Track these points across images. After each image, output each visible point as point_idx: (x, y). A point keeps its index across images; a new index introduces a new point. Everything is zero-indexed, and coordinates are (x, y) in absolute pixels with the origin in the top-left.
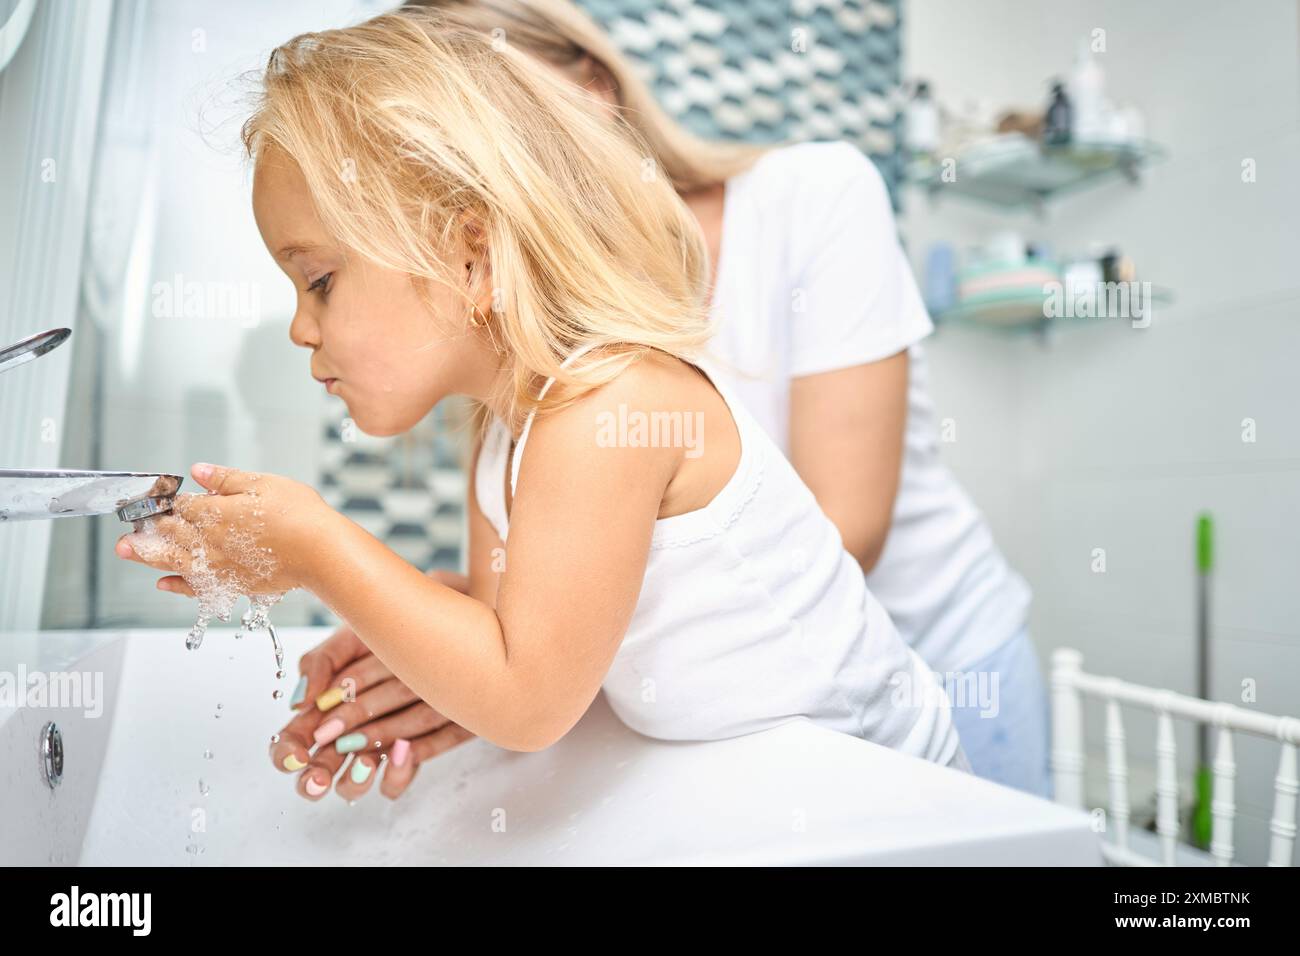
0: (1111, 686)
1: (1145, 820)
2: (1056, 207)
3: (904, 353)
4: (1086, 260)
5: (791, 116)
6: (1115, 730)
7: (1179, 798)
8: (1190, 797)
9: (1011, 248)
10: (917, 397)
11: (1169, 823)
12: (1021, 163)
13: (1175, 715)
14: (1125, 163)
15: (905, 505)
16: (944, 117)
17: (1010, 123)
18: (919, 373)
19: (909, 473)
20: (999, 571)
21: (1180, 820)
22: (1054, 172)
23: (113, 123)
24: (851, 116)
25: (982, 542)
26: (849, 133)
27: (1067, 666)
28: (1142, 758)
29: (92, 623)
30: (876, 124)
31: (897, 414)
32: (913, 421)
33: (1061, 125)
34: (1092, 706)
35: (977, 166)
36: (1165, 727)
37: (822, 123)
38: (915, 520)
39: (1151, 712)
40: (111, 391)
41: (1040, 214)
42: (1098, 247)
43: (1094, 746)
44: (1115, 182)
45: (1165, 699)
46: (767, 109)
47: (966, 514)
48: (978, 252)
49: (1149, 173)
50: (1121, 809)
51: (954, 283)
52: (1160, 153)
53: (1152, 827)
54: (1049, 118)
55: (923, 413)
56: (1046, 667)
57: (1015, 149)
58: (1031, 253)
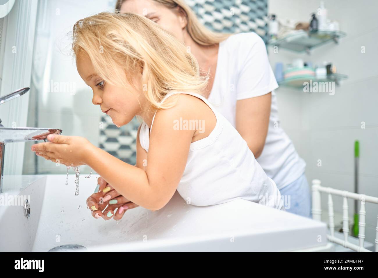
0: (329, 190)
1: (339, 229)
2: (313, 51)
3: (270, 93)
4: (322, 67)
5: (235, 26)
6: (330, 202)
7: (349, 222)
8: (352, 222)
9: (300, 64)
10: (273, 107)
11: (346, 229)
12: (303, 38)
13: (347, 197)
14: (334, 37)
15: (269, 138)
16: (280, 24)
17: (299, 26)
18: (274, 100)
19: (270, 129)
20: (297, 157)
21: (349, 228)
22: (313, 41)
23: (39, 30)
24: (252, 25)
25: (292, 149)
26: (252, 30)
27: (317, 185)
28: (338, 211)
29: (36, 173)
30: (260, 27)
31: (268, 111)
32: (272, 114)
33: (315, 27)
34: (324, 195)
35: (289, 39)
36: (345, 201)
37: (243, 27)
38: (272, 143)
39: (341, 197)
40: (40, 108)
41: (308, 53)
42: (326, 63)
43: (324, 208)
44: (331, 43)
45: (345, 193)
46: (228, 24)
47: (288, 141)
48: (290, 65)
49: (340, 40)
50: (332, 225)
51: (283, 74)
52: (344, 34)
53: (341, 231)
54: (311, 25)
55: (275, 111)
56: (311, 185)
57: (301, 34)
58: (305, 65)
